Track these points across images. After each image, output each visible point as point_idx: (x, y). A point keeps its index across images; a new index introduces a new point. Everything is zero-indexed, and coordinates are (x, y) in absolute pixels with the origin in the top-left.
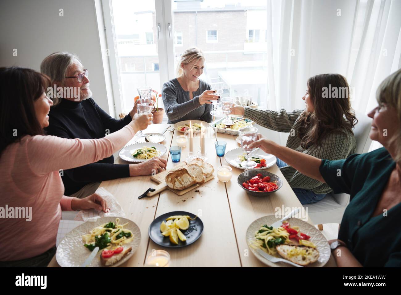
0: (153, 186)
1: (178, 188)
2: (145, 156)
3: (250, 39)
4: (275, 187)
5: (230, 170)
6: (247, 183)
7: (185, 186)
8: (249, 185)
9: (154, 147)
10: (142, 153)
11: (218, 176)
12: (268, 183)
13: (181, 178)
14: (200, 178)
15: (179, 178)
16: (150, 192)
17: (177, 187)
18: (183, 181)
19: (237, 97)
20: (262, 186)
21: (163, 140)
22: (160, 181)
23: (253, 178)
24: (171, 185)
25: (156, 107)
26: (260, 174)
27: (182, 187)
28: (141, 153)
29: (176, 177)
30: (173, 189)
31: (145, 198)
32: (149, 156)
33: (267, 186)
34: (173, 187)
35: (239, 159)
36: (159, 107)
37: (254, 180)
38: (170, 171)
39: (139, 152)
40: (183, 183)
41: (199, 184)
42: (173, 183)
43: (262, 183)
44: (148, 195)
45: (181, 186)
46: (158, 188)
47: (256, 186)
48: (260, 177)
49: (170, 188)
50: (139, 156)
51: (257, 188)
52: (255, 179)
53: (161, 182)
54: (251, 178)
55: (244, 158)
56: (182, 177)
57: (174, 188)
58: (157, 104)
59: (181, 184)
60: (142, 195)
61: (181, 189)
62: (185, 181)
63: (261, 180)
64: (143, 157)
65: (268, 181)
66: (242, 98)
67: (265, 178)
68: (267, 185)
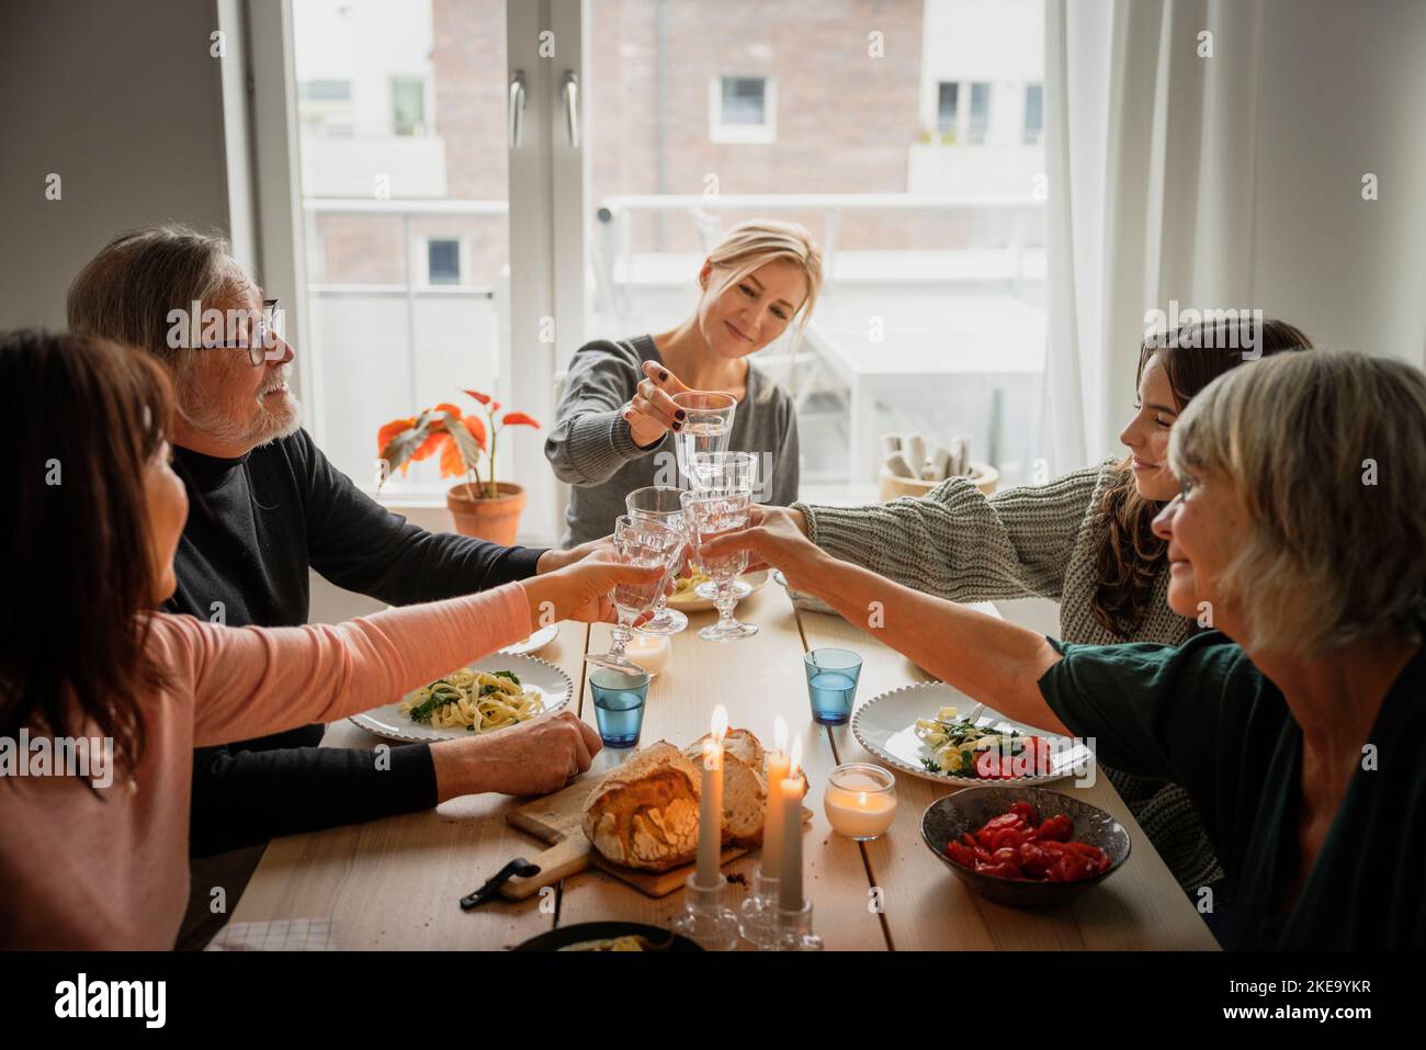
0: (529, 854)
1: (647, 860)
2: (472, 716)
3: (941, 128)
4: (1097, 863)
5: (882, 782)
6: (964, 842)
7: (682, 852)
8: (975, 855)
9: (508, 674)
10: (456, 701)
11: (830, 811)
12: (1065, 846)
13: (662, 814)
14: (746, 820)
15: (653, 813)
16: (514, 878)
17: (643, 856)
18: (671, 827)
19: (896, 435)
20: (1037, 855)
21: (549, 640)
22: (554, 832)
23: (993, 824)
24: (613, 848)
25: (485, 478)
26: (1022, 803)
27: (668, 855)
28: (449, 701)
29: (641, 810)
30: (624, 868)
31: (491, 905)
32: (489, 714)
33: (1058, 859)
34: (623, 858)
35: (922, 735)
36: (498, 478)
37: (997, 829)
38: (610, 783)
39: (438, 694)
40: (671, 838)
41: (742, 848)
42: (622, 839)
43: (1034, 843)
44: (505, 889)
45: (664, 850)
46: (549, 861)
47: (1009, 855)
48: (1024, 816)
49: (610, 863)
50: (440, 713)
51: (1013, 866)
52: (1004, 826)
53: (563, 837)
54: (987, 822)
55: (947, 731)
56: (668, 809)
57: (630, 860)
58: (492, 461)
59: (665, 843)
60: (477, 893)
61: (662, 868)
62: (679, 829)
63: (1030, 830)
64: (460, 719)
65: (1064, 834)
66: (918, 445)
67: (1051, 821)
68: (1061, 853)
